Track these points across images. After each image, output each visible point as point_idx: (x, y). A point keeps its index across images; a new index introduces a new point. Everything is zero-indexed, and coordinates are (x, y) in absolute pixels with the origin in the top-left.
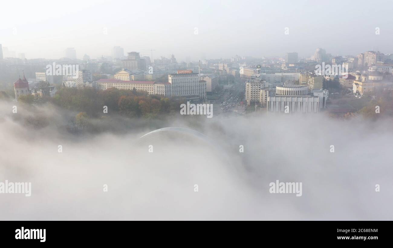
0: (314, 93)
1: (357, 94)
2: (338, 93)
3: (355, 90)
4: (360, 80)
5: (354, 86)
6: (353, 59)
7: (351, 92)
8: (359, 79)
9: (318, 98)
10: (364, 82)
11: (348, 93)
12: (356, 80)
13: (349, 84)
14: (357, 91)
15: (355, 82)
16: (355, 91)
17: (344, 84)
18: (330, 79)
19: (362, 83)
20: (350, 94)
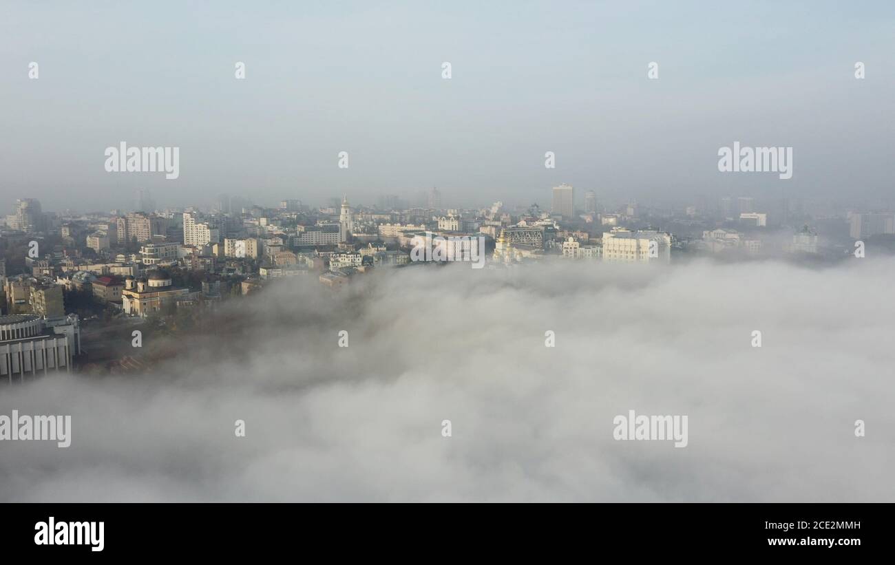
0: (55, 328)
1: (133, 315)
2: (96, 316)
3: (127, 306)
4: (134, 289)
5: (125, 300)
6: (106, 227)
7: (120, 311)
8: (132, 286)
9: (66, 338)
10: (142, 293)
11: (115, 314)
12: (127, 288)
13: (114, 294)
14: (131, 309)
15: (125, 292)
16: (128, 310)
17: (105, 296)
18: (74, 287)
19: (138, 295)
20: (119, 317)
